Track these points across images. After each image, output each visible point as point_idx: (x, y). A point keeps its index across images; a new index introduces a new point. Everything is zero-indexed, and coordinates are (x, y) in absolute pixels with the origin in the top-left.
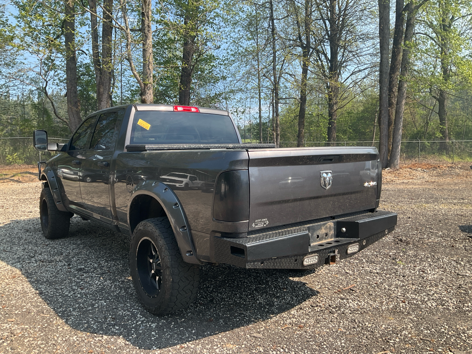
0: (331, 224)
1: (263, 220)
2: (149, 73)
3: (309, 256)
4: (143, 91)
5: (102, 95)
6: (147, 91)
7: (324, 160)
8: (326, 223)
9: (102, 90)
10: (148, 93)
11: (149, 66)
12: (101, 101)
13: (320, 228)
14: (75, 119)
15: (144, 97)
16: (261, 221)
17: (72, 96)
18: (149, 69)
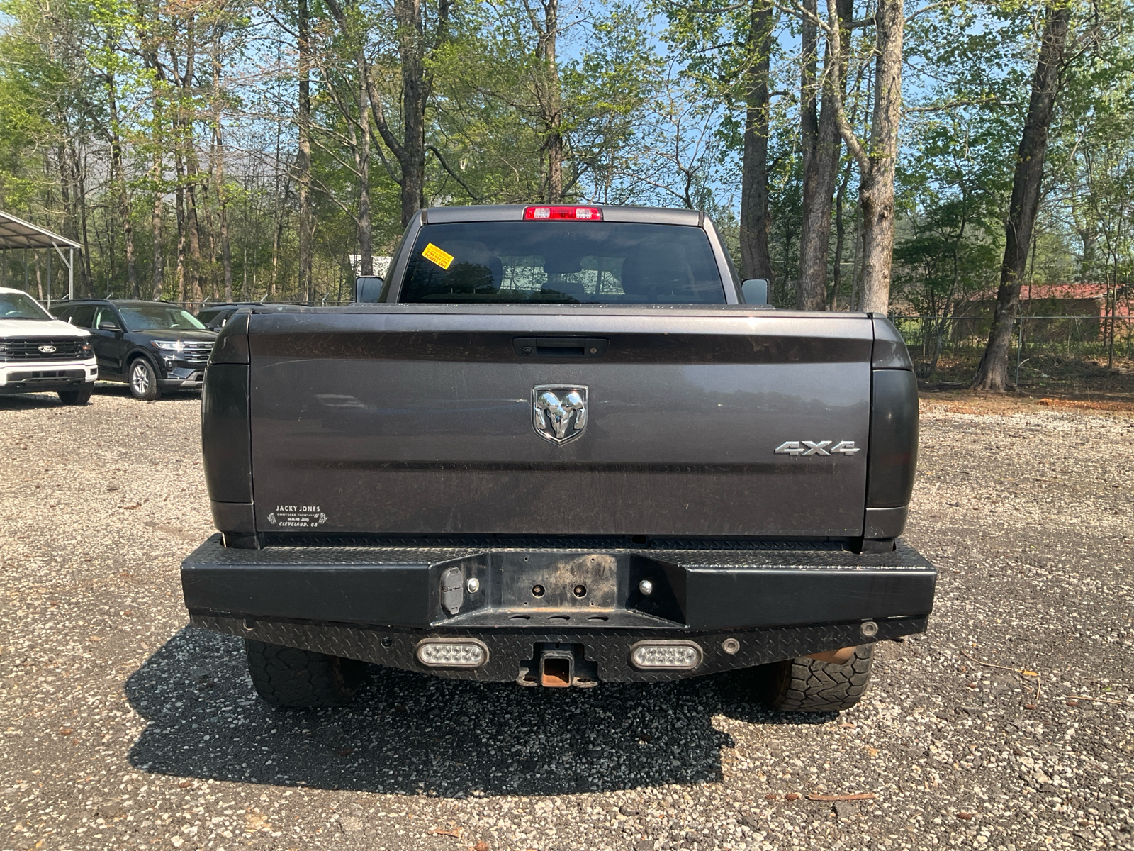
0: (605, 559)
1: (304, 508)
2: (886, 130)
3: (441, 639)
4: (867, 176)
5: (813, 197)
6: (879, 178)
7: (540, 349)
8: (583, 554)
9: (813, 184)
10: (879, 182)
11: (887, 111)
12: (810, 211)
13: (552, 564)
14: (753, 258)
15: (866, 194)
16: (298, 512)
17: (752, 204)
18: (888, 119)
